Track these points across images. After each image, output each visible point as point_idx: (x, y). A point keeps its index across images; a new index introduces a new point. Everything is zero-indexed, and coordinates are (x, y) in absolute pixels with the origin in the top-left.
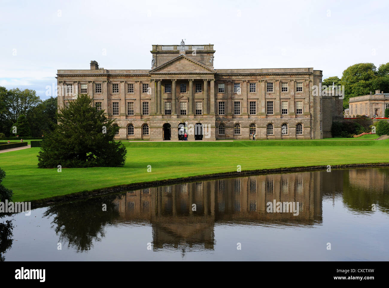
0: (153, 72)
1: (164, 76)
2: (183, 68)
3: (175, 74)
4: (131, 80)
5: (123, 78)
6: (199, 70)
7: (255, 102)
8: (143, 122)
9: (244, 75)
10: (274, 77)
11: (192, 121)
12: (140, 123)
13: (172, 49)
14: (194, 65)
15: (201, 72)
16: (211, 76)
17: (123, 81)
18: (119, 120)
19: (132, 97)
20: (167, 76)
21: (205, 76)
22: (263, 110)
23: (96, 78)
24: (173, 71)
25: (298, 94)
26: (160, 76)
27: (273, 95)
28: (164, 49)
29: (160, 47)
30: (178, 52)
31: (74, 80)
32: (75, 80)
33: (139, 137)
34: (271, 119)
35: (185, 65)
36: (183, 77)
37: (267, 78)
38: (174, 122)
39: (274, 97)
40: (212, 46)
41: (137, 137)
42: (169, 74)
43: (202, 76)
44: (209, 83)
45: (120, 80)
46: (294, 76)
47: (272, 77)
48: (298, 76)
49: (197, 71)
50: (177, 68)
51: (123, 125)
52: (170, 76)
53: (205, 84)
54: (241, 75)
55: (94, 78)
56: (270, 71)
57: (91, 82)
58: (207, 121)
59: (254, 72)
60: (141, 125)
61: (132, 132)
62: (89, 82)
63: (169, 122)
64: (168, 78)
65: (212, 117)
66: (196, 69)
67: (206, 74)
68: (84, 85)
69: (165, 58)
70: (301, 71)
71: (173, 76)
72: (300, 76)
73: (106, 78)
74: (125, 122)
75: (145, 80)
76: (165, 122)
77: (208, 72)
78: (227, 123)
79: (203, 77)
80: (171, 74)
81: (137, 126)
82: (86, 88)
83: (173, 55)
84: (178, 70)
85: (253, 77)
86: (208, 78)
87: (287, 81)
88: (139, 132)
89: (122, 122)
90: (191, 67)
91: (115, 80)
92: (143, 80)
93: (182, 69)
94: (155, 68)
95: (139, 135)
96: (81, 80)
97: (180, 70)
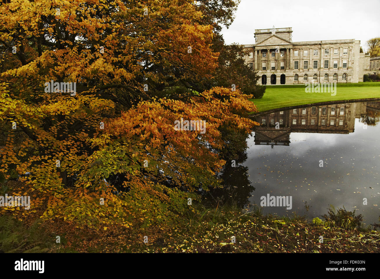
0: (256, 45)
1: (263, 47)
3: (269, 46)
7: (317, 61)
9: (311, 45)
10: (330, 45)
11: (279, 73)
13: (266, 31)
14: (281, 40)
15: (285, 44)
16: (291, 46)
21: (287, 46)
22: (322, 66)
24: (268, 44)
25: (345, 55)
26: (260, 47)
27: (328, 56)
28: (262, 32)
29: (260, 31)
30: (271, 33)
34: (326, 71)
35: (275, 40)
36: (274, 47)
37: (325, 46)
38: (268, 74)
39: (329, 58)
40: (291, 28)
42: (266, 46)
43: (285, 46)
44: (289, 50)
46: (342, 45)
47: (328, 45)
48: (345, 44)
49: (283, 44)
52: (266, 47)
53: (288, 51)
54: (308, 45)
56: (327, 42)
58: (288, 73)
59: (317, 43)
63: (265, 74)
64: (265, 49)
65: (291, 71)
67: (287, 45)
69: (262, 37)
70: (346, 41)
71: (268, 47)
72: (346, 44)
75: (251, 50)
76: (263, 74)
77: (289, 44)
78: (299, 74)
79: (287, 47)
80: (267, 46)
83: (267, 35)
84: (271, 44)
85: (316, 46)
86: (289, 48)
87: (337, 48)
90: (279, 41)
93: (273, 42)
94: (257, 43)
97: (273, 43)
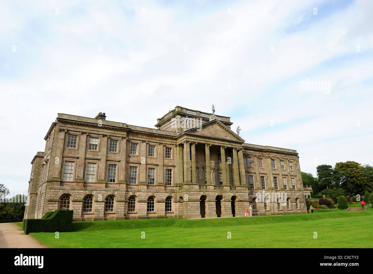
0: (190, 132)
1: (199, 139)
2: (216, 133)
3: (209, 138)
4: (154, 141)
5: (144, 137)
6: (230, 138)
7: (264, 177)
8: (167, 195)
9: (255, 150)
10: (276, 154)
11: (228, 193)
12: (164, 196)
13: (195, 114)
14: (225, 132)
15: (232, 140)
16: (239, 145)
17: (145, 141)
18: (139, 191)
19: (154, 161)
20: (201, 139)
22: (273, 185)
23: (112, 132)
24: (207, 134)
26: (196, 138)
27: (277, 171)
28: (188, 112)
29: (184, 110)
31: (82, 131)
32: (84, 131)
33: (162, 214)
35: (217, 131)
36: (217, 143)
37: (271, 155)
38: (211, 194)
39: (277, 173)
40: (229, 119)
41: (160, 215)
42: (204, 137)
43: (232, 144)
45: (141, 139)
46: (287, 156)
47: (274, 154)
48: (289, 156)
49: (228, 138)
50: (210, 133)
51: (144, 197)
52: (205, 139)
54: (253, 149)
55: (110, 131)
56: (272, 149)
57: (106, 136)
58: (241, 194)
60: (165, 198)
61: (152, 208)
62: (104, 136)
63: (206, 194)
64: (202, 142)
65: (245, 190)
66: (226, 136)
67: (235, 142)
68: (94, 140)
70: (290, 152)
71: (207, 140)
72: (291, 156)
73: (126, 133)
74: (146, 193)
75: (169, 143)
76: (203, 193)
77: (238, 141)
79: (234, 146)
81: (160, 200)
82: (97, 143)
84: (211, 135)
85: (261, 152)
86: (237, 147)
87: (283, 159)
88: (162, 208)
89: (142, 193)
90: (222, 134)
91: (135, 138)
92: (167, 143)
95: (162, 212)
96: (92, 132)
97: (214, 135)
